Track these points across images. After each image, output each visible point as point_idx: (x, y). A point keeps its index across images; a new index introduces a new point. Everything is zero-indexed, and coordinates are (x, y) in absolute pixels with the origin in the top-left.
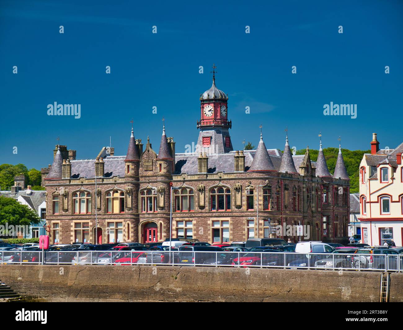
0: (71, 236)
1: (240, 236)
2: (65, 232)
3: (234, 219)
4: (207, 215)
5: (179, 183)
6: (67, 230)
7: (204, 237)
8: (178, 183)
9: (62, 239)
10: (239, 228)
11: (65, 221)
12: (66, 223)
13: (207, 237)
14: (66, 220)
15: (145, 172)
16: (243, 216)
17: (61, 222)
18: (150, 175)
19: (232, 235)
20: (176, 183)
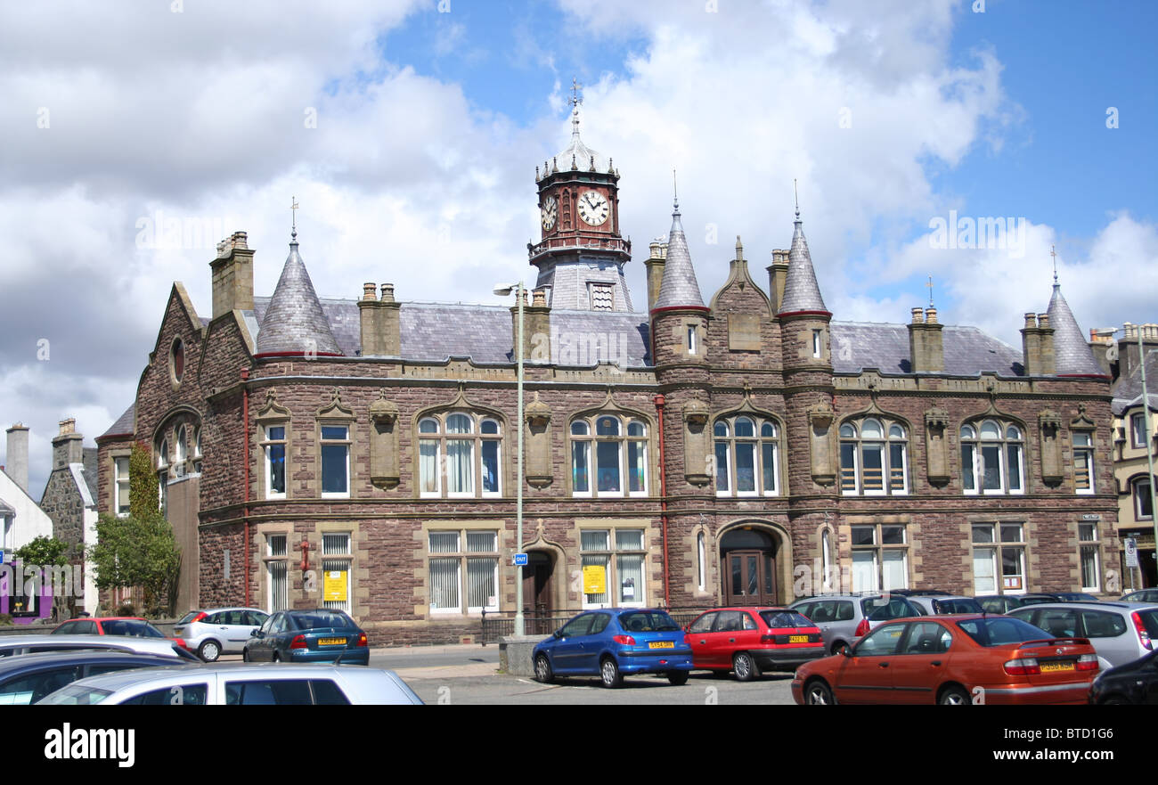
0: (413, 582)
1: (1060, 569)
2: (384, 569)
3: (1042, 519)
4: (955, 504)
5: (857, 400)
6: (395, 560)
7: (950, 576)
8: (853, 400)
9: (372, 594)
10: (1059, 546)
11: (385, 526)
12: (391, 531)
13: (958, 577)
14: (388, 522)
15: (732, 356)
16: (1068, 511)
17: (361, 529)
18: (750, 367)
19: (1040, 569)
20: (846, 398)
